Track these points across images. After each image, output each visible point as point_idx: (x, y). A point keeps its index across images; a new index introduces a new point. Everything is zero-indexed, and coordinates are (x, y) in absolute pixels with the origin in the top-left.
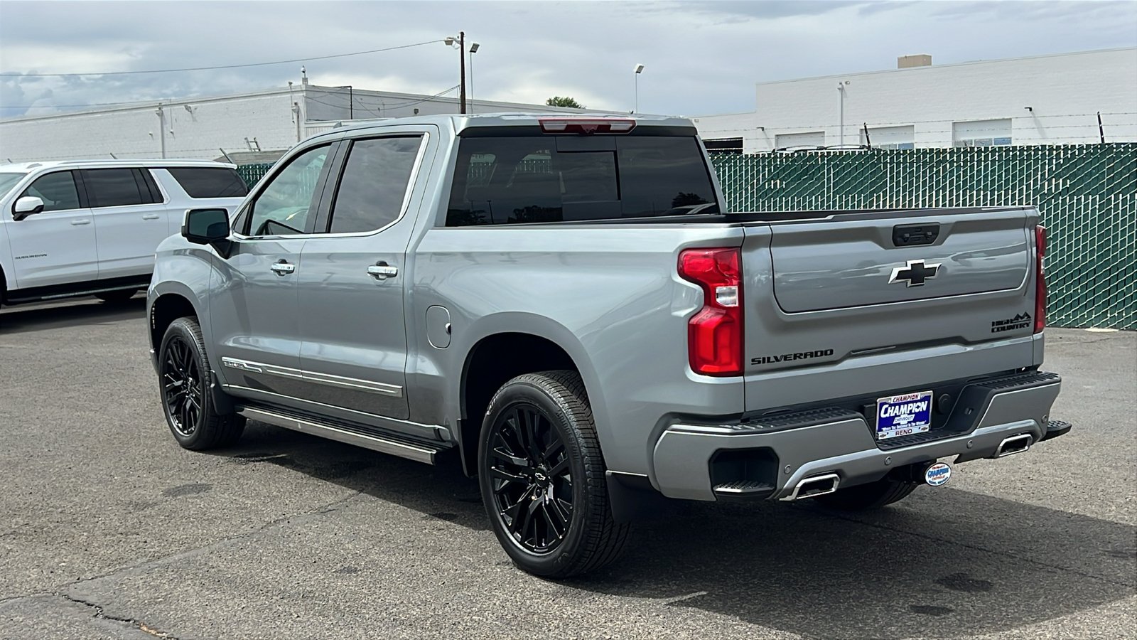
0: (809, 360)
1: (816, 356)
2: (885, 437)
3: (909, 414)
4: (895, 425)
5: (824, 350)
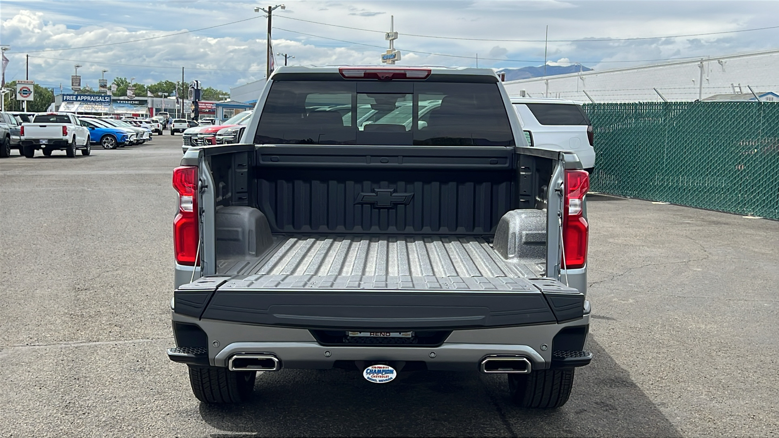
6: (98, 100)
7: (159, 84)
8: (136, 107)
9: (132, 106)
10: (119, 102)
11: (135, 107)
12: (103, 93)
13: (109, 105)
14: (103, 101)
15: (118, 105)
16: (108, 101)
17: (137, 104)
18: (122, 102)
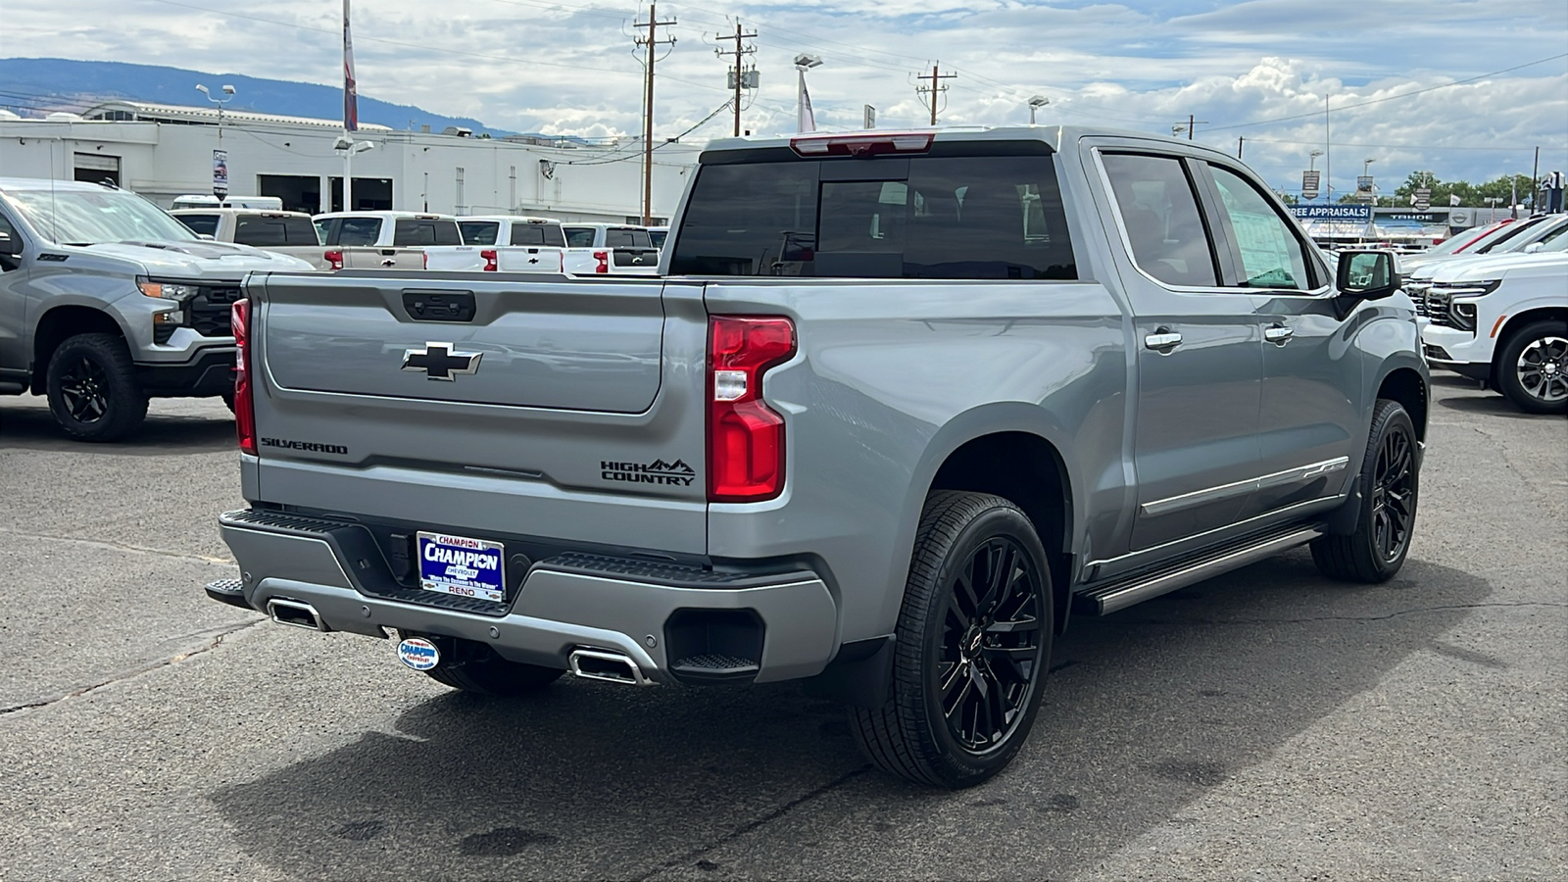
0: (319, 454)
1: (328, 451)
2: (432, 589)
3: (468, 567)
4: (449, 577)
5: (336, 445)
6: (1347, 214)
7: (1499, 181)
8: (1426, 226)
9: (1419, 224)
10: (1394, 217)
11: (1424, 226)
12: (1364, 201)
13: (1367, 223)
14: (1355, 217)
15: (1392, 223)
16: (1365, 217)
17: (1429, 221)
18: (1400, 217)
